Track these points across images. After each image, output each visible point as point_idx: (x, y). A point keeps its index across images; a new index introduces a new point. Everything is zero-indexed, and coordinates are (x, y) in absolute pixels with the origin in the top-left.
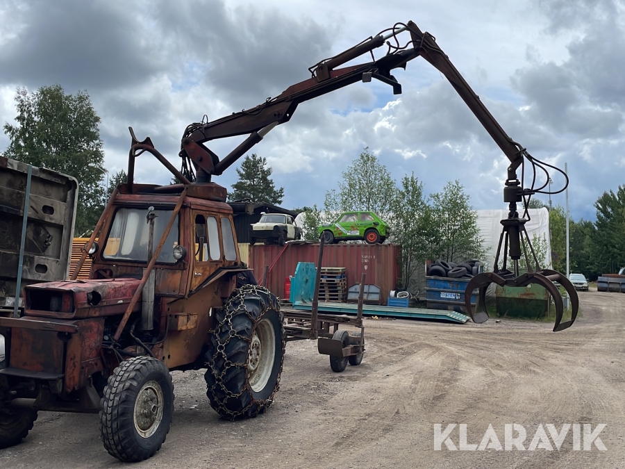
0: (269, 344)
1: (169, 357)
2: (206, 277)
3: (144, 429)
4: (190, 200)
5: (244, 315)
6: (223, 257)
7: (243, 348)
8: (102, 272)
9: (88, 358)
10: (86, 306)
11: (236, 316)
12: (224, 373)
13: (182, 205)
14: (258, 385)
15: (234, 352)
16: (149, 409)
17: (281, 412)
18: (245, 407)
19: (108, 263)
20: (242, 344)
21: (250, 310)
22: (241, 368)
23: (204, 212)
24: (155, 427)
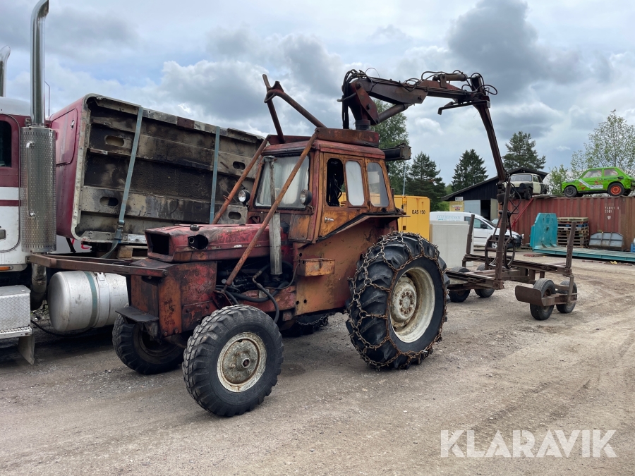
0: (428, 292)
1: (305, 301)
2: (342, 223)
3: (237, 382)
4: (320, 143)
5: (383, 263)
6: (368, 203)
7: (380, 298)
8: (254, 219)
9: (198, 301)
10: (188, 249)
11: (373, 264)
12: (360, 323)
13: (311, 149)
14: (411, 336)
15: (369, 301)
16: (240, 363)
17: (440, 366)
18: (389, 358)
19: (258, 210)
20: (378, 294)
21: (390, 258)
22: (378, 319)
23: (341, 156)
24: (254, 380)
